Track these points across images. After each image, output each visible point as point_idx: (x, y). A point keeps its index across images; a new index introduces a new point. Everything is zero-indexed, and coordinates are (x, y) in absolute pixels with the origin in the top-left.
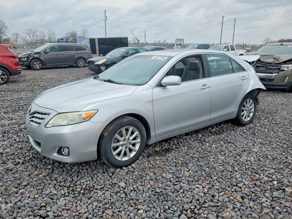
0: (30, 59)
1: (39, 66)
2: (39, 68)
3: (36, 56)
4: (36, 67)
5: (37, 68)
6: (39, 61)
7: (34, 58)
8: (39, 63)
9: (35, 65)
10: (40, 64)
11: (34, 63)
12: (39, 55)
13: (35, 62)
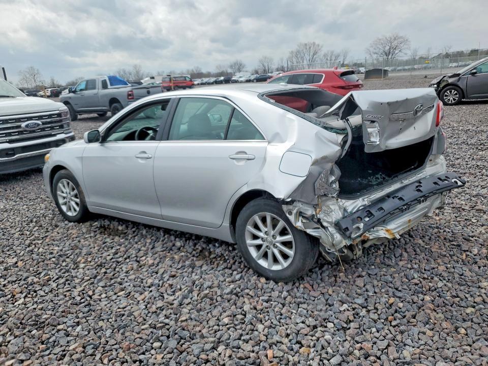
0: (441, 86)
1: (453, 99)
2: (453, 102)
3: (450, 81)
4: (449, 100)
5: (450, 102)
6: (455, 90)
7: (448, 85)
8: (456, 92)
9: (447, 96)
10: (456, 94)
11: (446, 94)
12: (457, 78)
13: (448, 92)
